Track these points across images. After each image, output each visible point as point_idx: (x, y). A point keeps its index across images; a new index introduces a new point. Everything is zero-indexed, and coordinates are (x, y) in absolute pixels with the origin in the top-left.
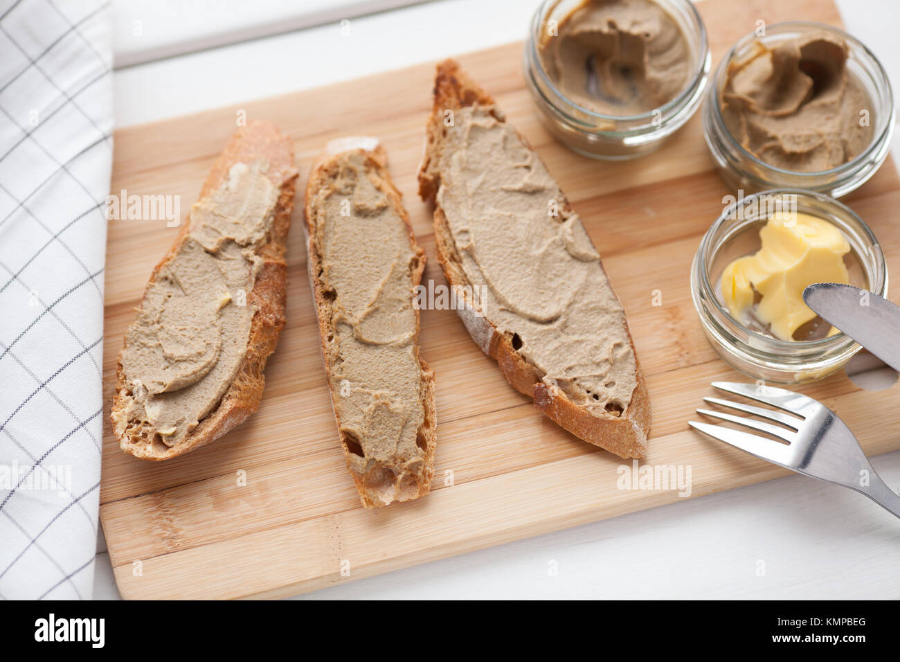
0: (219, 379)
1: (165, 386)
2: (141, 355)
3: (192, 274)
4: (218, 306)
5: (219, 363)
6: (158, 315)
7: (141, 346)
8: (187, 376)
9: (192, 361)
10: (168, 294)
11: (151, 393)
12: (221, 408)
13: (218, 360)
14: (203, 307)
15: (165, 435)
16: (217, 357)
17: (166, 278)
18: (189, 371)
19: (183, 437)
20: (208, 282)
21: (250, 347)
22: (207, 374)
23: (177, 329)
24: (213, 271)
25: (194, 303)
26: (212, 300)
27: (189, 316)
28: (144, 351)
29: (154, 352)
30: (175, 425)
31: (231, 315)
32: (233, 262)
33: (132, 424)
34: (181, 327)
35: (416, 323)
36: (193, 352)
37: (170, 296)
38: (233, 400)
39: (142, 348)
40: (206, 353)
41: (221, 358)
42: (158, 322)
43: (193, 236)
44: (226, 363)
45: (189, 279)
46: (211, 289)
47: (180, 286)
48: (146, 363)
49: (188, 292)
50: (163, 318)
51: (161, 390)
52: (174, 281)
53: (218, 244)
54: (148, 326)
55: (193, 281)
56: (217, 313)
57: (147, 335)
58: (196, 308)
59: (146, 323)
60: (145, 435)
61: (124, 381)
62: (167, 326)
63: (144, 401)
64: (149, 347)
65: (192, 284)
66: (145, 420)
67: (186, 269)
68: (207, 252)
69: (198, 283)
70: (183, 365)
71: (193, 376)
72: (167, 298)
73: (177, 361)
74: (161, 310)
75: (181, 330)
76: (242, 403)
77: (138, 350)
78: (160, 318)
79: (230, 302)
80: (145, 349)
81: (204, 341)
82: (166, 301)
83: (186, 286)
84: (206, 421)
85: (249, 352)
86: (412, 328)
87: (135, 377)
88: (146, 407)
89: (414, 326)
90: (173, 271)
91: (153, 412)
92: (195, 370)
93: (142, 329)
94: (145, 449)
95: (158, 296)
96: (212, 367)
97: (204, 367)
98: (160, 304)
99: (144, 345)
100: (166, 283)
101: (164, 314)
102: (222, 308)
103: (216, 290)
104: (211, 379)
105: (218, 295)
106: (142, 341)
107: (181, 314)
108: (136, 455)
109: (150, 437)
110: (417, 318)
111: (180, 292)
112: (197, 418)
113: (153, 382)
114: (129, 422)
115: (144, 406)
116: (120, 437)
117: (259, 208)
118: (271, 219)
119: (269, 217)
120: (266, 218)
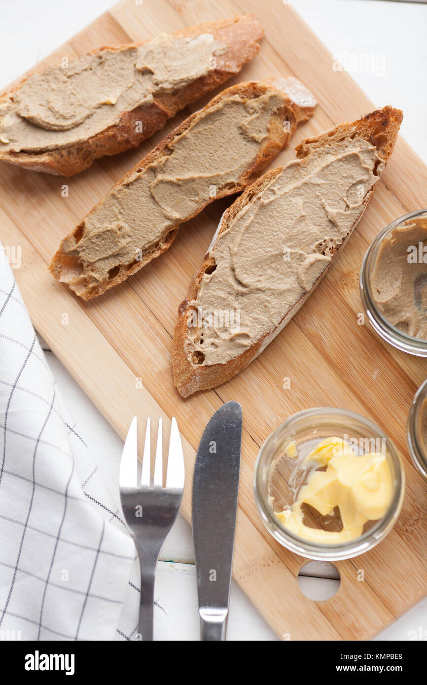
35: (190, 215)
38: (51, 159)
86: (185, 215)
89: (187, 215)
110: (194, 213)
117: (185, 71)
118: (184, 84)
119: (184, 82)
120: (182, 80)
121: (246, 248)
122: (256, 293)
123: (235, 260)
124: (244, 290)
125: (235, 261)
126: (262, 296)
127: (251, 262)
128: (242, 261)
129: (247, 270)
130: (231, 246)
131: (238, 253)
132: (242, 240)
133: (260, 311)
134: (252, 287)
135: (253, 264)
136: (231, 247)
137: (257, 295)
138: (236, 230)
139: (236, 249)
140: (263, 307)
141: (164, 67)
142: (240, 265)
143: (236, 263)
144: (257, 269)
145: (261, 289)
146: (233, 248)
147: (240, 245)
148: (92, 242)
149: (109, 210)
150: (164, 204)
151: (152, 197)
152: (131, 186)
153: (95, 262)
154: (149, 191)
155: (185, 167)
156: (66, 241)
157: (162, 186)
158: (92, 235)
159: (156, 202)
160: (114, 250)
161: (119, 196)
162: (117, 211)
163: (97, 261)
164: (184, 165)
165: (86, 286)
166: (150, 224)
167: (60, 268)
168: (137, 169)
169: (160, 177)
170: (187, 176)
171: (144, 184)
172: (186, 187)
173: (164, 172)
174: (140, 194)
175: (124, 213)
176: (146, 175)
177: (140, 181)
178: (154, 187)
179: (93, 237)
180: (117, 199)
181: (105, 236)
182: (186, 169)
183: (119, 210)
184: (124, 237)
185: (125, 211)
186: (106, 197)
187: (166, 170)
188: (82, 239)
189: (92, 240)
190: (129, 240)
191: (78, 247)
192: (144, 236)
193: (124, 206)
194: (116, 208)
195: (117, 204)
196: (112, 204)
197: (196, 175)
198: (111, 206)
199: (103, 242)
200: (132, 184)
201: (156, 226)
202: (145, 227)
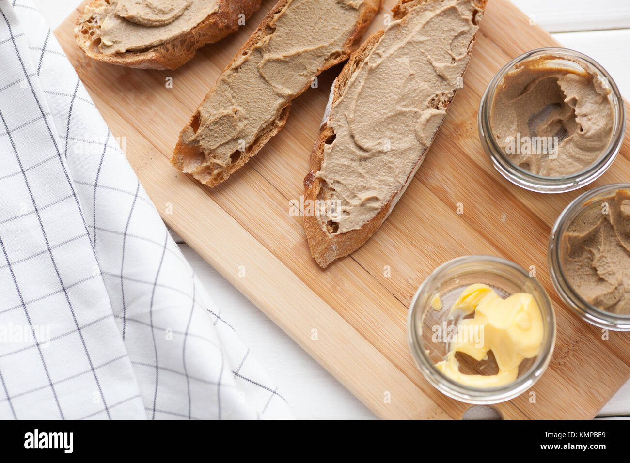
12: (146, 53)
35: (301, 89)
38: (157, 54)
76: (162, 59)
84: (131, 54)
86: (296, 90)
89: (299, 90)
94: (85, 42)
110: (305, 87)
112: (126, 48)
121: (362, 113)
122: (378, 156)
123: (353, 126)
124: (366, 154)
125: (354, 128)
126: (385, 157)
127: (368, 127)
128: (360, 126)
129: (366, 135)
130: (347, 113)
131: (355, 120)
132: (357, 106)
133: (385, 172)
134: (373, 151)
135: (371, 128)
136: (347, 115)
137: (380, 158)
138: (349, 97)
139: (352, 116)
140: (387, 168)
142: (359, 130)
143: (355, 130)
144: (375, 132)
145: (383, 152)
146: (349, 115)
147: (355, 113)
148: (210, 129)
149: (221, 96)
150: (274, 83)
151: (262, 77)
152: (239, 70)
153: (216, 149)
154: (259, 71)
155: (289, 43)
156: (184, 132)
157: (270, 65)
158: (209, 123)
159: (266, 82)
160: (234, 134)
161: (229, 81)
162: (230, 95)
163: (218, 147)
164: (287, 42)
165: (210, 174)
166: (264, 104)
167: (182, 159)
168: (243, 52)
169: (267, 56)
170: (293, 51)
171: (252, 66)
172: (294, 63)
173: (270, 51)
174: (249, 76)
175: (237, 97)
176: (252, 57)
177: (247, 63)
178: (263, 67)
179: (210, 124)
180: (228, 84)
181: (222, 122)
182: (290, 46)
183: (232, 94)
184: (240, 120)
185: (237, 95)
186: (217, 84)
187: (272, 49)
188: (200, 128)
189: (210, 128)
190: (246, 122)
191: (197, 137)
192: (260, 116)
193: (235, 90)
194: (229, 93)
195: (229, 89)
196: (223, 90)
197: (301, 49)
198: (223, 92)
199: (221, 128)
200: (240, 67)
201: (270, 104)
202: (259, 107)
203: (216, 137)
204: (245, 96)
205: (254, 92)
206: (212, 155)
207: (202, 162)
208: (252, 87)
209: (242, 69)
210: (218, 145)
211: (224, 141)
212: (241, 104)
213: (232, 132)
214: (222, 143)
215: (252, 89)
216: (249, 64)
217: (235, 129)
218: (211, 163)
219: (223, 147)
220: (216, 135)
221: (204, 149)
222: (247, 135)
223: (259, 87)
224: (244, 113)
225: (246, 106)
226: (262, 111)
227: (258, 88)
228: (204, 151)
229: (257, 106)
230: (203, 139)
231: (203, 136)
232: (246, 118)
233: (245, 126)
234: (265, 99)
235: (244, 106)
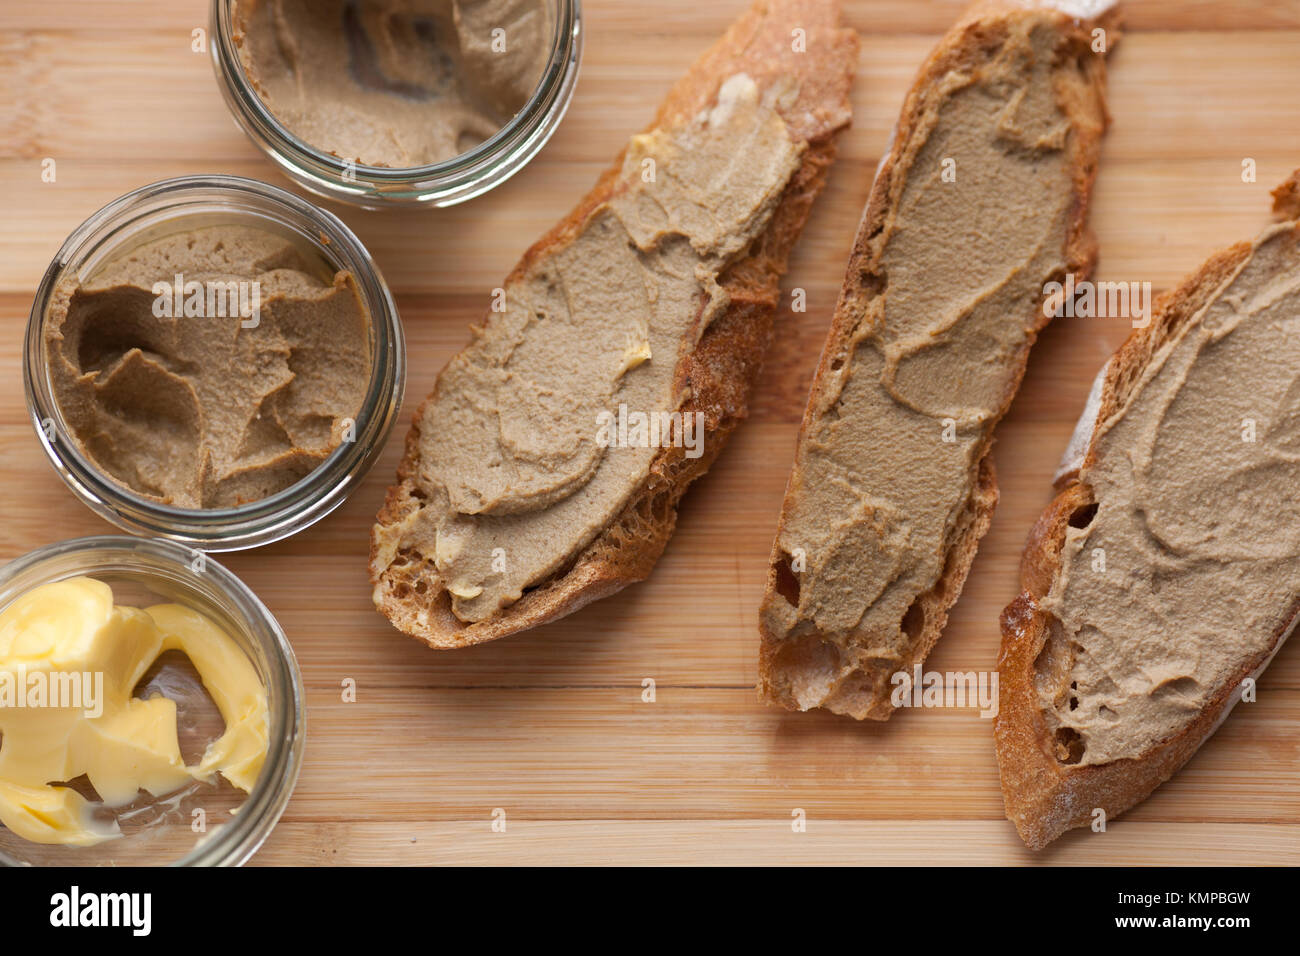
0: (584, 515)
1: (482, 503)
2: (458, 422)
3: (595, 284)
4: (622, 367)
5: (594, 483)
6: (510, 351)
7: (464, 403)
8: (525, 497)
9: (545, 466)
10: (541, 311)
11: (454, 509)
12: (572, 575)
13: (592, 477)
14: (595, 358)
15: (459, 597)
16: (592, 470)
17: (544, 277)
18: (534, 488)
19: (489, 614)
20: (618, 308)
21: (656, 469)
22: (564, 500)
23: (536, 390)
24: (633, 288)
25: (583, 344)
26: (615, 349)
27: (565, 368)
28: (464, 417)
29: (482, 425)
30: (481, 584)
31: (642, 390)
32: (675, 283)
33: (405, 557)
34: (543, 389)
35: (1006, 397)
36: (552, 449)
37: (541, 316)
38: (600, 564)
39: (464, 407)
40: (574, 456)
41: (600, 474)
42: (506, 365)
43: (615, 205)
44: (606, 486)
45: (587, 291)
46: (620, 326)
47: (567, 299)
48: (462, 441)
49: (577, 317)
50: (516, 359)
51: (473, 507)
52: (558, 287)
53: (655, 241)
54: (486, 367)
55: (593, 298)
56: (617, 380)
57: (480, 385)
58: (583, 357)
59: (484, 359)
60: (422, 587)
61: (415, 463)
62: (517, 377)
63: (437, 519)
64: (478, 411)
65: (588, 303)
66: (430, 556)
67: (585, 270)
68: (633, 246)
69: (600, 305)
70: (526, 471)
71: (537, 499)
72: (535, 318)
73: (517, 459)
74: (517, 340)
75: (542, 394)
76: (615, 570)
77: (456, 409)
78: (511, 357)
79: (647, 363)
80: (468, 412)
81: (578, 432)
82: (530, 324)
83: (577, 305)
84: (538, 593)
85: (651, 476)
87: (435, 463)
88: (438, 533)
89: (1001, 401)
90: (560, 267)
91: (447, 546)
92: (545, 487)
93: (473, 368)
94: (415, 616)
95: (519, 311)
96: (577, 489)
97: (562, 487)
98: (519, 327)
99: (469, 403)
100: (543, 286)
101: (523, 350)
102: (628, 372)
103: (628, 330)
104: (569, 512)
105: (629, 342)
106: (467, 393)
107: (552, 360)
108: (395, 623)
109: (430, 595)
110: (1012, 388)
111: (563, 313)
112: (522, 584)
113: (464, 488)
114: (402, 551)
115: (435, 530)
116: (376, 577)
117: (751, 185)
118: (767, 215)
119: (764, 210)
120: (758, 211)
141: (696, 210)
148: (827, 582)
149: (823, 490)
150: (936, 407)
151: (899, 405)
152: (841, 409)
153: (859, 624)
154: (887, 395)
155: (933, 298)
156: (764, 613)
157: (908, 368)
158: (820, 567)
159: (913, 412)
160: (890, 571)
161: (827, 445)
162: (844, 482)
163: (864, 616)
164: (927, 294)
165: (866, 689)
166: (931, 468)
167: (786, 680)
168: (830, 362)
169: (892, 350)
170: (950, 313)
171: (866, 387)
172: (963, 340)
173: (894, 336)
174: (869, 415)
175: (860, 477)
176: (858, 366)
177: (852, 385)
178: (894, 381)
179: (824, 570)
180: (827, 453)
181: (850, 553)
182: (936, 303)
183: (846, 476)
184: (892, 530)
185: (859, 472)
186: (799, 464)
187: (896, 327)
188: (804, 587)
189: (829, 578)
190: (905, 529)
191: (805, 610)
192: (934, 502)
193: (851, 463)
194: (837, 475)
195: (835, 466)
196: (821, 472)
197: (968, 301)
198: (823, 478)
199: (852, 568)
200: (839, 401)
201: (946, 463)
202: (923, 481)
203: (849, 593)
204: (877, 468)
205: (897, 448)
206: (855, 643)
207: (837, 669)
208: (888, 439)
209: (847, 404)
210: (860, 611)
211: (873, 597)
212: (876, 490)
213: (882, 568)
214: (869, 604)
215: (889, 443)
216: (857, 385)
217: (888, 556)
218: (861, 661)
219: (875, 612)
220: (848, 589)
221: (833, 633)
222: (920, 561)
223: (903, 432)
224: (894, 509)
225: (891, 490)
226: (933, 486)
227: (903, 436)
228: (833, 639)
229: (916, 479)
230: (820, 611)
231: (819, 604)
232: (902, 521)
233: (908, 540)
234: (929, 453)
235: (887, 493)
